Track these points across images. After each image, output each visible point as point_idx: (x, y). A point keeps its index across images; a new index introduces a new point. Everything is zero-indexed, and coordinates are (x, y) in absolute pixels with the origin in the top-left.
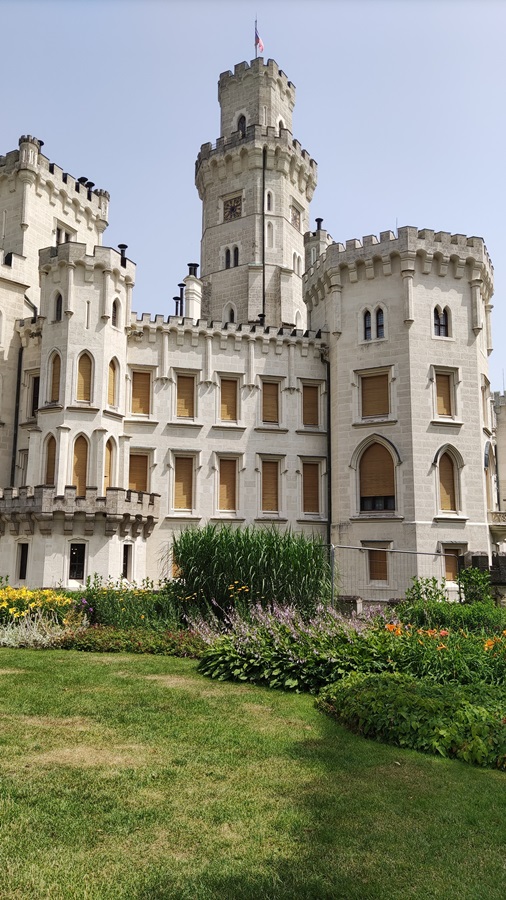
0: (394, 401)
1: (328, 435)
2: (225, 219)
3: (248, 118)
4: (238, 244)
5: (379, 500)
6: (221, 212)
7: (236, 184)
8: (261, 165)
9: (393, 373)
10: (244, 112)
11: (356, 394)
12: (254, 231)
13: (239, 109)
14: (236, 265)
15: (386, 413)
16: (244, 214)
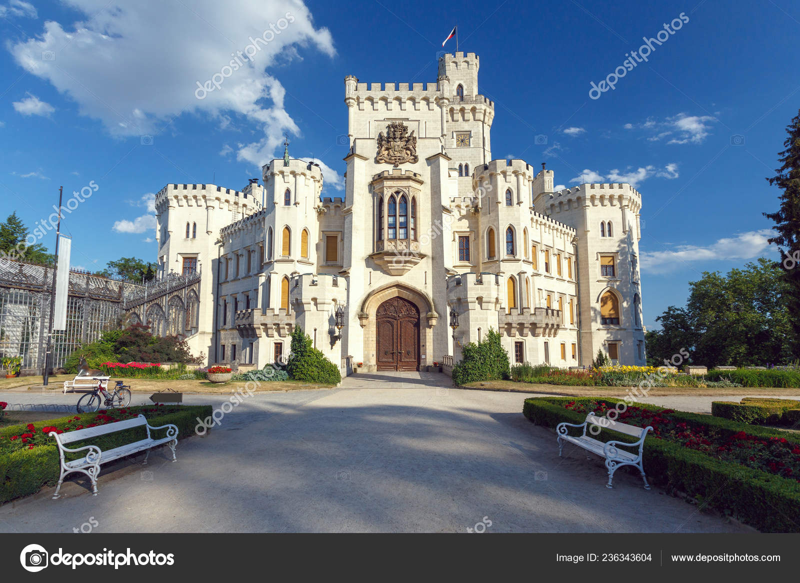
0: (618, 271)
1: (578, 284)
2: (458, 145)
3: (465, 87)
4: (469, 163)
5: (609, 320)
6: (455, 140)
7: (466, 127)
8: (482, 119)
9: (618, 257)
10: (462, 82)
11: (598, 264)
12: (480, 157)
13: (458, 80)
14: (467, 174)
15: (614, 276)
16: (472, 146)
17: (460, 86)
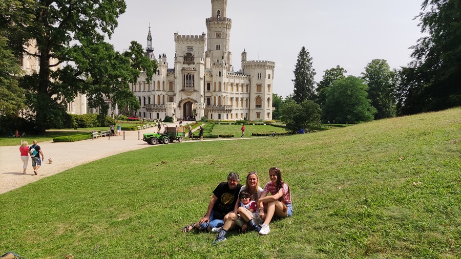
0: (262, 90)
1: (250, 94)
2: (216, 37)
3: (221, 12)
4: (220, 44)
5: (259, 106)
7: (220, 30)
8: (226, 27)
9: (262, 85)
11: (256, 88)
12: (224, 42)
14: (219, 49)
15: (261, 92)
16: (221, 38)
17: (219, 11)
